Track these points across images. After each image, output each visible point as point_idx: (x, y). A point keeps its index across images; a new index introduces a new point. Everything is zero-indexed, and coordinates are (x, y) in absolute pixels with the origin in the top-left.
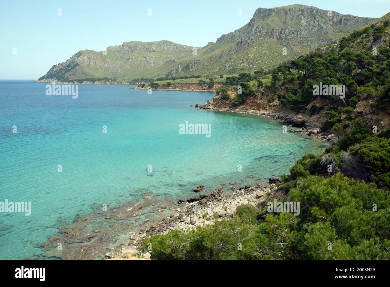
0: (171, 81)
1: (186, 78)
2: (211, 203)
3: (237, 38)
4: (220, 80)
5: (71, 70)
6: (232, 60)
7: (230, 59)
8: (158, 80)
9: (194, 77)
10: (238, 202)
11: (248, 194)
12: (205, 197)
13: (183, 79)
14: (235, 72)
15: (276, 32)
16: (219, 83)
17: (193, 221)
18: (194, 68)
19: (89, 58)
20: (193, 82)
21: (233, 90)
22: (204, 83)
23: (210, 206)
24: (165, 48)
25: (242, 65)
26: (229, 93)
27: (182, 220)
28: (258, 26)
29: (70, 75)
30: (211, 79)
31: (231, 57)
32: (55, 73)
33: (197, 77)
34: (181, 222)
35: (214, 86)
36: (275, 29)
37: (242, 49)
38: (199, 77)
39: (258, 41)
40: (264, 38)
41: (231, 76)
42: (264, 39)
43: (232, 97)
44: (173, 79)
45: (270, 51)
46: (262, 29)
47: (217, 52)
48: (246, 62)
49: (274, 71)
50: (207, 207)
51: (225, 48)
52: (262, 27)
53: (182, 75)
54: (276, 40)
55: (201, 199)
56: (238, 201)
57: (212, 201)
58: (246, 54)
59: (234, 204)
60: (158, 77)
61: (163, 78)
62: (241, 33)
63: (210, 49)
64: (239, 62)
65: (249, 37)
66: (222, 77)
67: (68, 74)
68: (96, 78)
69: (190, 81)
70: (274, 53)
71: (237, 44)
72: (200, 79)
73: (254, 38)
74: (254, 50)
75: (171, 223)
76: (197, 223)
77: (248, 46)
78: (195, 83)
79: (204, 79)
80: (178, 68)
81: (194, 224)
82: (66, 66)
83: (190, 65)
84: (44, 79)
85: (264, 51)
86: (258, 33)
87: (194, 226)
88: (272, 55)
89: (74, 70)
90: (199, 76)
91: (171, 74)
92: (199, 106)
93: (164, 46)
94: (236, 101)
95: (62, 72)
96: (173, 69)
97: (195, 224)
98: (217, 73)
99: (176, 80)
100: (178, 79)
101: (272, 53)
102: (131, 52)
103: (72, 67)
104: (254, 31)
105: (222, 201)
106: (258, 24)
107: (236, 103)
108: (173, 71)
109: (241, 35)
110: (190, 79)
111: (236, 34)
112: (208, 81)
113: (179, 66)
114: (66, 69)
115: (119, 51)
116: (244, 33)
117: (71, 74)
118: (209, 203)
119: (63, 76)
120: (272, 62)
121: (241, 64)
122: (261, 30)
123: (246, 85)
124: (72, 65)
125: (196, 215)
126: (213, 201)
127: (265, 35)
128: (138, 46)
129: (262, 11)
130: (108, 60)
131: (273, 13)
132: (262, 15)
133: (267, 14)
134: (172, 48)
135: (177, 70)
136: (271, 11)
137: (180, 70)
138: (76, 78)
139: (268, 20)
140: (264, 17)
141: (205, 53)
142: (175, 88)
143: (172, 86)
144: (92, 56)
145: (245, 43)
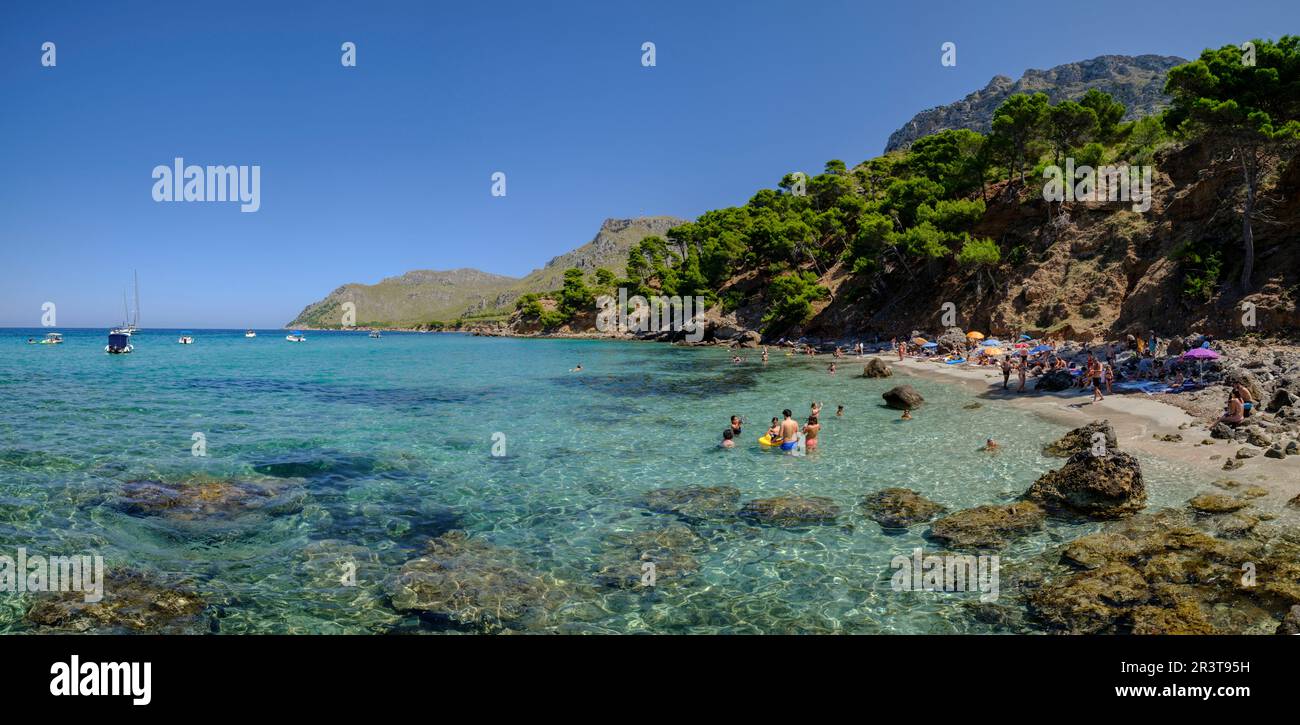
3: (577, 259)
5: (328, 312)
24: (467, 279)
29: (326, 318)
32: (308, 316)
39: (608, 262)
47: (546, 279)
62: (582, 252)
63: (535, 277)
65: (594, 257)
67: (323, 317)
80: (483, 304)
82: (322, 306)
83: (502, 299)
84: (294, 324)
89: (331, 311)
91: (468, 312)
93: (466, 277)
95: (316, 314)
96: (474, 305)
102: (416, 285)
103: (329, 307)
108: (474, 307)
109: (583, 256)
111: (574, 255)
113: (485, 301)
114: (321, 311)
115: (398, 285)
116: (588, 252)
119: (316, 320)
124: (331, 304)
128: (427, 277)
129: (613, 222)
130: (382, 297)
131: (631, 226)
132: (614, 228)
133: (622, 226)
134: (477, 279)
135: (480, 307)
136: (627, 223)
137: (484, 307)
138: (333, 323)
139: (624, 234)
140: (617, 231)
141: (528, 283)
142: (469, 330)
143: (464, 326)
144: (360, 292)
145: (589, 265)
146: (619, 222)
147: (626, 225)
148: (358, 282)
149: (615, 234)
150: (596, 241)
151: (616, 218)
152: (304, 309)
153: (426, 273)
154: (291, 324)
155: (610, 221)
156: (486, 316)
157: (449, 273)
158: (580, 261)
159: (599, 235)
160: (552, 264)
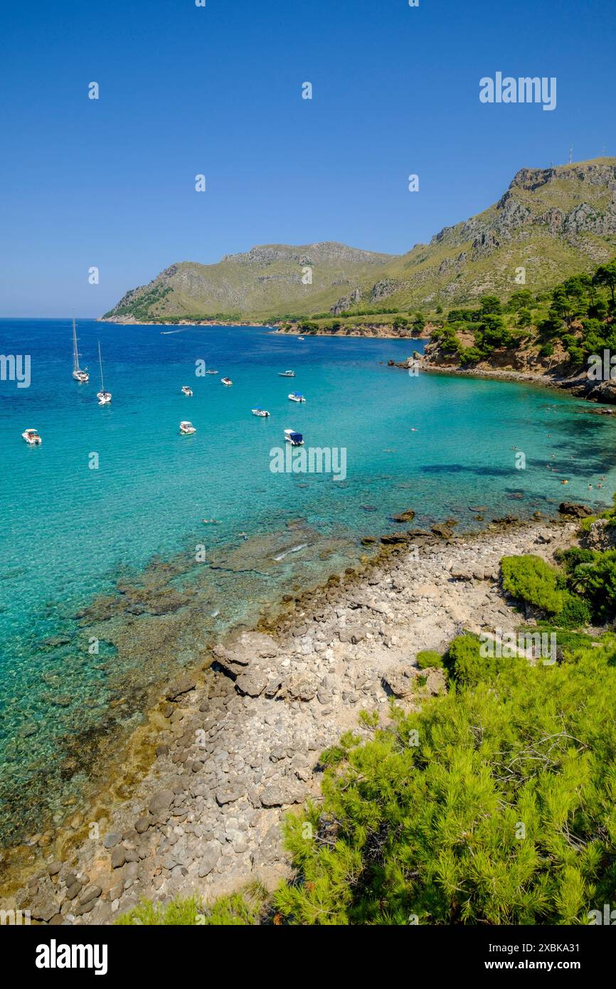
0: (341, 320)
1: (371, 313)
2: (435, 549)
3: (475, 233)
4: (436, 317)
5: (159, 300)
6: (462, 278)
7: (459, 276)
8: (315, 318)
9: (385, 312)
10: (495, 550)
11: (516, 533)
12: (421, 535)
13: (364, 316)
14: (468, 301)
15: (556, 218)
16: (436, 323)
17: (399, 585)
18: (385, 294)
19: (191, 277)
20: (383, 322)
21: (466, 331)
22: (405, 323)
23: (432, 556)
24: (331, 256)
25: (481, 288)
26: (459, 336)
27: (373, 581)
28: (519, 207)
29: (157, 309)
30: (418, 316)
31: (459, 273)
32: (131, 305)
33: (391, 312)
34: (371, 585)
35: (425, 328)
36: (556, 211)
37: (483, 256)
38: (395, 313)
39: (517, 237)
40: (530, 231)
41: (458, 309)
42: (530, 234)
43: (463, 346)
44: (345, 316)
45: (542, 257)
46: (527, 213)
47: (433, 262)
48: (490, 281)
49: (557, 290)
50: (425, 556)
51: (447, 253)
52: (527, 209)
53: (362, 309)
54: (555, 235)
55: (412, 539)
56: (495, 547)
57: (436, 545)
58: (492, 264)
59: (486, 553)
60: (316, 314)
61: (325, 314)
62: (481, 222)
63: (418, 257)
64: (475, 282)
65: (499, 230)
66: (439, 311)
67: (153, 307)
68: (202, 315)
69: (376, 319)
70: (550, 261)
71: (475, 245)
72: (396, 315)
73: (510, 232)
74: (508, 257)
75: (347, 587)
76: (407, 589)
77: (497, 248)
78: (386, 322)
79: (405, 316)
80: (355, 295)
81: (400, 592)
82: (149, 292)
83: (379, 289)
84: (113, 317)
85: (529, 258)
86: (520, 222)
87: (402, 597)
88: (545, 267)
89: (164, 300)
90: (394, 309)
91: (341, 307)
92: (396, 363)
93: (328, 254)
94: (471, 354)
95: (142, 303)
96: (345, 296)
97: (403, 593)
98: (430, 304)
99: (350, 318)
100: (354, 315)
101: (544, 262)
102: (267, 264)
103: (160, 293)
104: (509, 218)
105: (459, 545)
106: (519, 203)
107: (473, 357)
108: (345, 300)
109: (483, 228)
110: (378, 315)
111: (472, 226)
112: (413, 318)
113: (358, 291)
114: (149, 299)
115: (244, 264)
116: (490, 223)
117: (159, 308)
118: (431, 548)
119: (144, 310)
120: (545, 281)
121: (479, 286)
122: (524, 215)
123: (493, 321)
124: (161, 290)
125: (403, 573)
126: (438, 544)
127: (533, 225)
128: (280, 253)
129: (529, 175)
130: (225, 280)
131: (553, 179)
132: (528, 183)
133: (540, 180)
134: (343, 256)
135: (352, 299)
136: (548, 174)
137: (358, 299)
138: (167, 315)
139: (542, 193)
140: (534, 188)
141: (408, 265)
142: (348, 333)
143: (342, 328)
144: (196, 274)
145: (491, 243)
146: (536, 174)
147: (546, 178)
148: (194, 261)
149: (528, 193)
150: (502, 204)
151: (532, 168)
152: (124, 295)
153: (278, 248)
154: (108, 315)
155: (524, 172)
156: (363, 314)
157: (307, 248)
158: (479, 237)
159: (507, 196)
160: (439, 237)
